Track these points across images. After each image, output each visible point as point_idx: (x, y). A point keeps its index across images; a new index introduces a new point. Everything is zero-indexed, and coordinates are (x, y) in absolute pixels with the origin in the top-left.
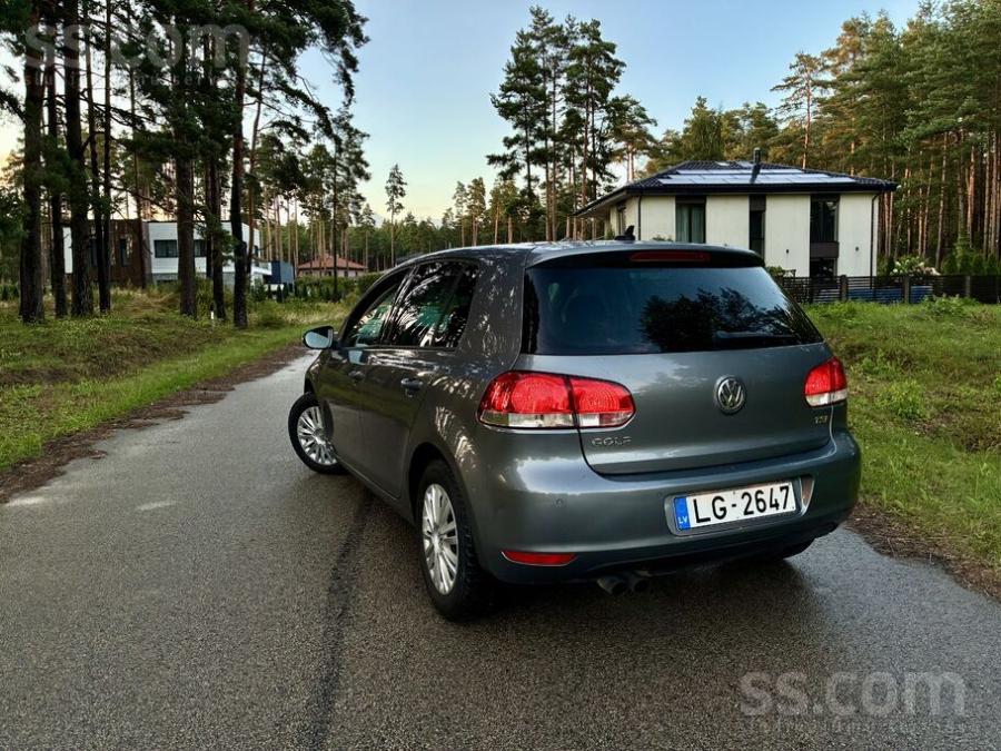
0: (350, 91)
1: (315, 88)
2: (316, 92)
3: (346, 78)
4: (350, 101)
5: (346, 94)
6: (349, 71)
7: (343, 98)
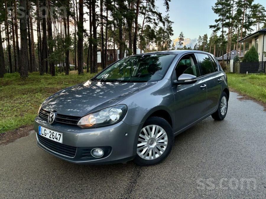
0: (168, 8)
1: (158, 8)
2: (158, 9)
3: (167, 4)
4: (168, 11)
5: (167, 9)
6: (168, 2)
7: (166, 10)
